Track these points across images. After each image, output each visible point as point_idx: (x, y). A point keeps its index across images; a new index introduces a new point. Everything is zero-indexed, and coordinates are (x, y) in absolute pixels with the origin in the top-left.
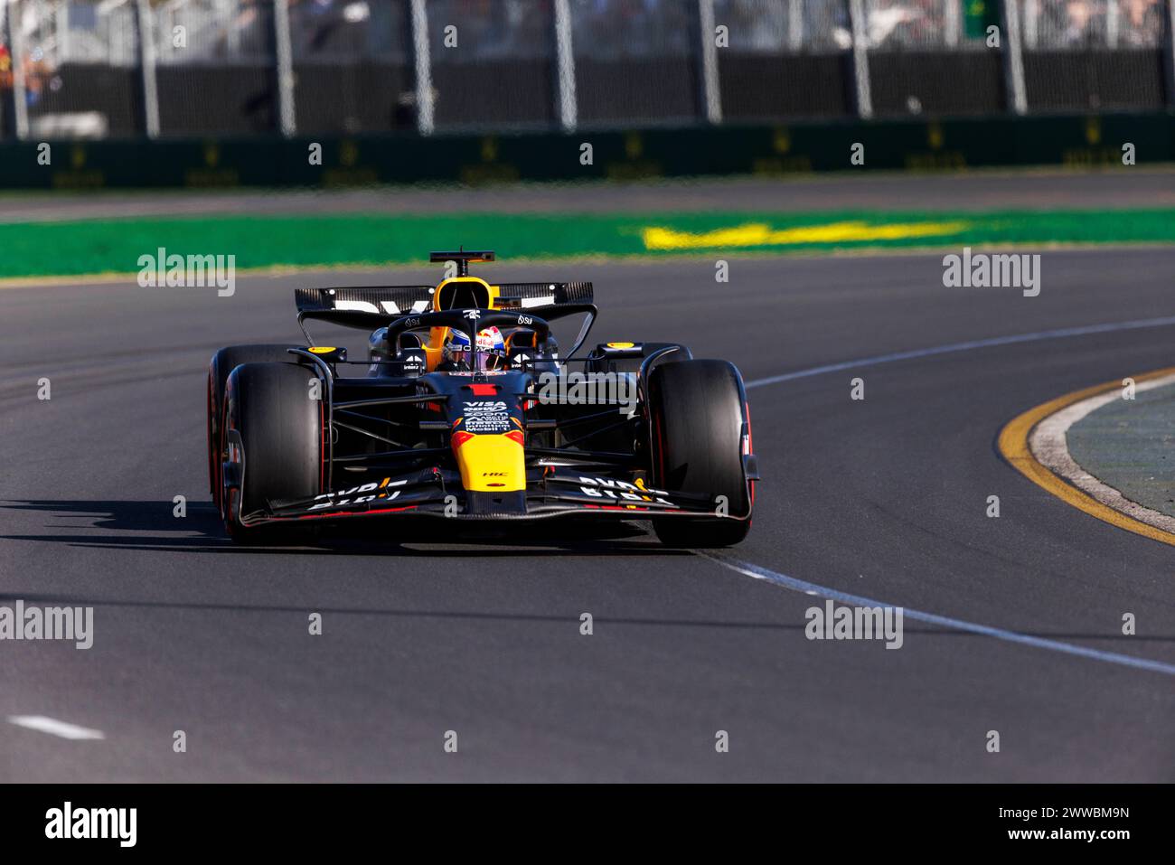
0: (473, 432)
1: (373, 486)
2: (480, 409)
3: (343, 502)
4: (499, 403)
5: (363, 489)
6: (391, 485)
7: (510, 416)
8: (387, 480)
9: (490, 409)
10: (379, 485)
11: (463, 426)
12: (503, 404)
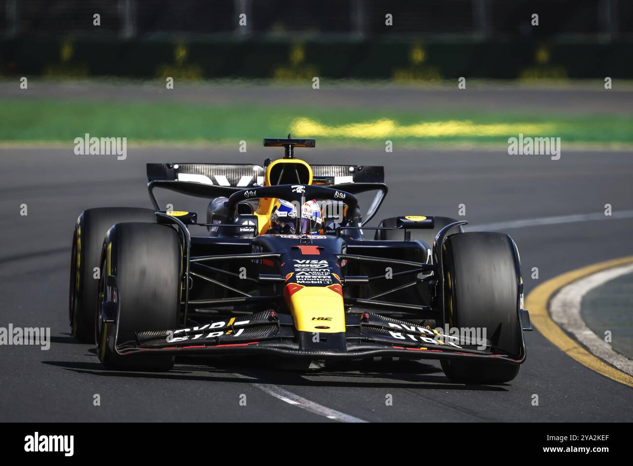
0: (302, 284)
1: (222, 324)
2: (308, 265)
3: (197, 336)
4: (322, 262)
5: (213, 326)
6: (236, 324)
7: (331, 272)
8: (233, 320)
9: (316, 266)
10: (227, 323)
11: (293, 279)
12: (325, 262)
